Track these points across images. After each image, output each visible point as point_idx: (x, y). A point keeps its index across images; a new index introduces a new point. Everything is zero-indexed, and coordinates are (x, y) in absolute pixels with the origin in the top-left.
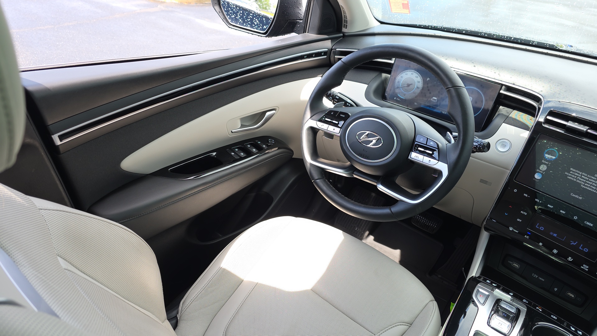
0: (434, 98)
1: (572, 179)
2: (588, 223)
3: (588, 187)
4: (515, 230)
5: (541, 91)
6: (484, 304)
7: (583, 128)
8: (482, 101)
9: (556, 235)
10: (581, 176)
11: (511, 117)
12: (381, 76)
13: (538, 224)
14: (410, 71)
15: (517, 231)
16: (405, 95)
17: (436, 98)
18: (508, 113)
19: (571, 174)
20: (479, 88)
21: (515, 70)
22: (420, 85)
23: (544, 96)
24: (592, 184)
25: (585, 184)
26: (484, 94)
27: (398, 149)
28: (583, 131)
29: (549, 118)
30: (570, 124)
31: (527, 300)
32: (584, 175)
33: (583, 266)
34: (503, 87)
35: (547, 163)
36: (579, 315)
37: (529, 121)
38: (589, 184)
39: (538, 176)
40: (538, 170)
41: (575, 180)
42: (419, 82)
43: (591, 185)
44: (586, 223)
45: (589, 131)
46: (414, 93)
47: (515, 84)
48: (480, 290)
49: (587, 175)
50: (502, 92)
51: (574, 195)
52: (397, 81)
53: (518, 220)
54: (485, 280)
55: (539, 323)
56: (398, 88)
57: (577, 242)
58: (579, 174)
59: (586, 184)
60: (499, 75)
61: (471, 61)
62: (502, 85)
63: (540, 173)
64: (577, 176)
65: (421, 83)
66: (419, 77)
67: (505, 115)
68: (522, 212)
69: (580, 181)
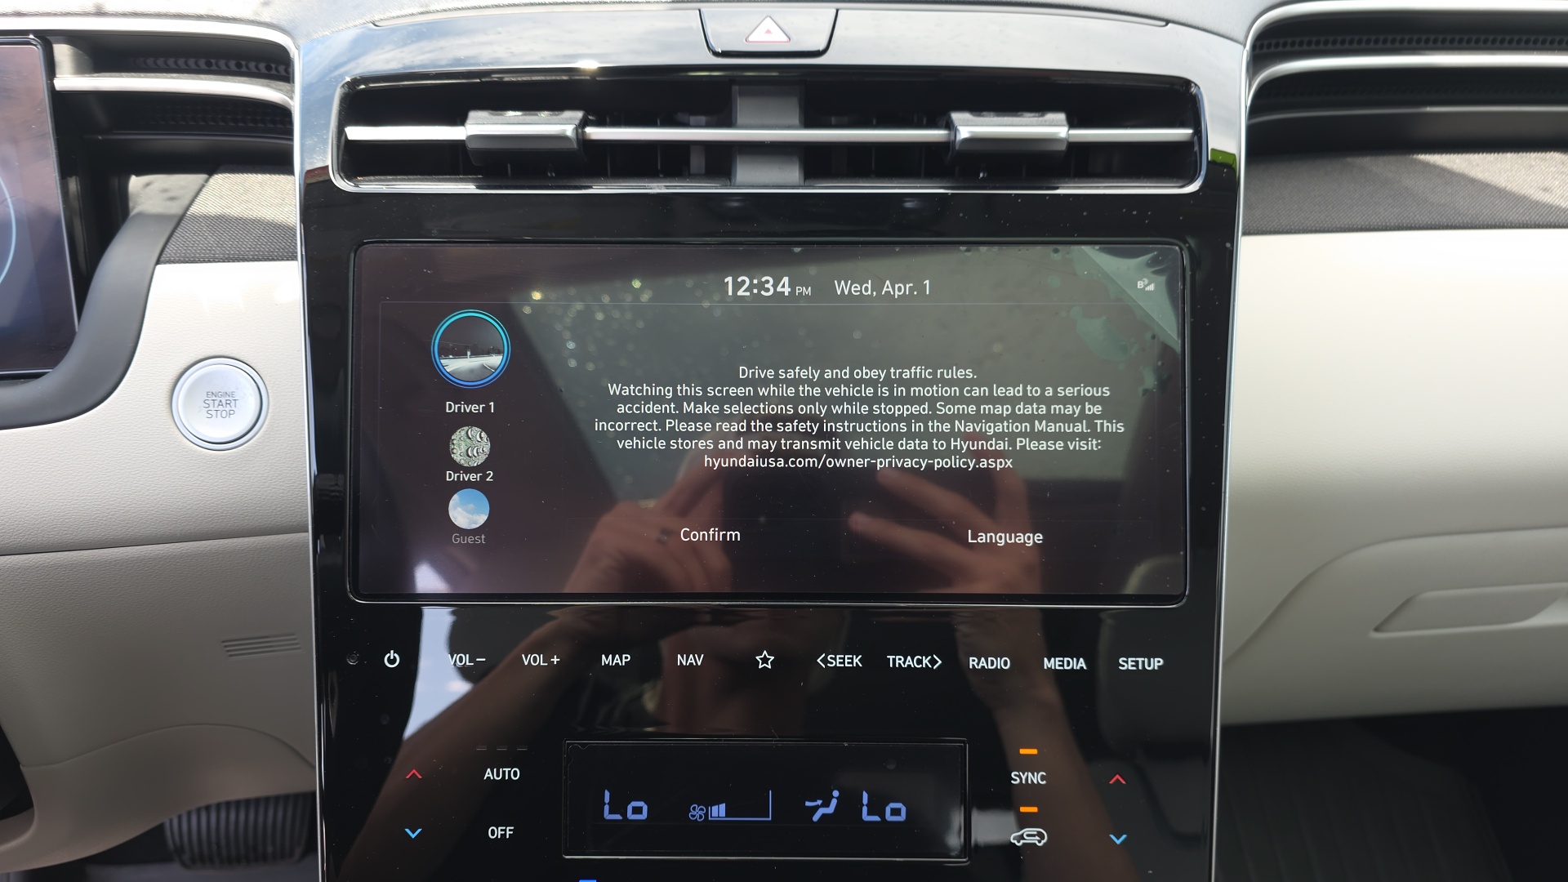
1: (645, 444)
2: (836, 661)
3: (739, 454)
7: (560, 125)
9: (723, 807)
10: (679, 407)
11: (195, 217)
13: (607, 794)
18: (172, 199)
19: (624, 417)
23: (287, 26)
24: (749, 426)
25: (716, 444)
28: (562, 138)
29: (356, 133)
30: (481, 125)
32: (688, 399)
34: (63, 53)
35: (474, 408)
38: (735, 436)
39: (468, 512)
40: (451, 476)
41: (662, 444)
43: (748, 435)
44: (825, 661)
45: (595, 133)
47: (109, 8)
49: (705, 391)
50: (64, 81)
53: (496, 832)
57: (836, 793)
58: (659, 400)
59: (722, 445)
62: (46, 39)
63: (469, 484)
64: (661, 418)
67: (160, 218)
68: (488, 774)
69: (687, 435)
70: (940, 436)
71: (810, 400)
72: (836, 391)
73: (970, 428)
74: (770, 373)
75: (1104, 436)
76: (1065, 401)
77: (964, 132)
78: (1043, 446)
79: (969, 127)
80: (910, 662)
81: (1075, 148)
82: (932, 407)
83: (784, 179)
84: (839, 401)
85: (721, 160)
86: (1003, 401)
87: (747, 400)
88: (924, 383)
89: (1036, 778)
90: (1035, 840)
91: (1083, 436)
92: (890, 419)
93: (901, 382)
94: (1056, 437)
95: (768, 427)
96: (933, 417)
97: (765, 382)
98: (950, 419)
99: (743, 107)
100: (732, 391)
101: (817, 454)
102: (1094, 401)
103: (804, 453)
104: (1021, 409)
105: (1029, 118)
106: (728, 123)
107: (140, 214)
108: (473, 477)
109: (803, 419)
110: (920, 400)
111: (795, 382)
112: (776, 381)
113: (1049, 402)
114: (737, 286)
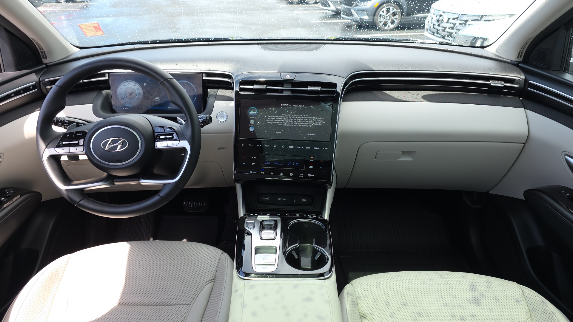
0: (156, 98)
1: (271, 122)
3: (282, 124)
4: (254, 172)
5: (229, 70)
6: (254, 228)
8: (194, 90)
9: (278, 163)
11: (218, 95)
12: (102, 93)
13: (265, 161)
14: (126, 82)
15: (255, 172)
16: (131, 103)
17: (158, 98)
18: (215, 93)
19: (269, 119)
20: (187, 81)
21: (206, 60)
22: (141, 91)
23: (232, 73)
26: (193, 84)
27: (144, 144)
28: (264, 88)
29: (241, 87)
30: (255, 87)
31: (279, 214)
32: (276, 118)
33: (300, 175)
34: (204, 74)
36: (314, 210)
37: (230, 93)
38: (281, 122)
39: (252, 129)
40: (250, 125)
41: (273, 122)
42: (138, 89)
43: (283, 122)
44: (290, 147)
45: (267, 87)
46: (138, 99)
47: (211, 70)
48: (248, 222)
49: (278, 117)
50: (204, 78)
51: (276, 133)
52: (118, 93)
53: (253, 164)
54: (249, 215)
55: (291, 222)
56: (122, 99)
57: (291, 162)
58: (273, 117)
59: (280, 123)
60: (196, 66)
61: (172, 61)
62: (202, 73)
63: (252, 126)
64: (273, 120)
65: (141, 89)
66: (136, 84)
67: (214, 95)
68: (252, 158)
69: (276, 122)
70: (304, 123)
71: (290, 118)
72: (293, 117)
73: (308, 122)
74: (286, 115)
75: (322, 123)
76: (318, 119)
77: (309, 89)
78: (316, 124)
79: (309, 88)
80: (299, 147)
81: (321, 91)
82: (304, 119)
83: (289, 94)
84: (293, 118)
85: (282, 91)
86: (311, 119)
87: (283, 118)
88: (303, 117)
89: (313, 161)
90: (312, 167)
91: (320, 123)
92: (299, 120)
93: (300, 116)
94: (317, 123)
95: (285, 121)
96: (304, 120)
97: (285, 116)
98: (305, 121)
99: (285, 85)
100: (281, 117)
101: (290, 124)
102: (322, 119)
103: (289, 124)
104: (313, 120)
105: (317, 87)
106: (283, 87)
107: (212, 95)
108: (252, 125)
109: (289, 120)
110: (302, 119)
111: (288, 116)
112: (286, 116)
113: (316, 119)
114: (282, 105)
